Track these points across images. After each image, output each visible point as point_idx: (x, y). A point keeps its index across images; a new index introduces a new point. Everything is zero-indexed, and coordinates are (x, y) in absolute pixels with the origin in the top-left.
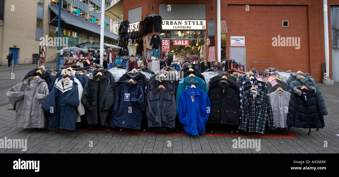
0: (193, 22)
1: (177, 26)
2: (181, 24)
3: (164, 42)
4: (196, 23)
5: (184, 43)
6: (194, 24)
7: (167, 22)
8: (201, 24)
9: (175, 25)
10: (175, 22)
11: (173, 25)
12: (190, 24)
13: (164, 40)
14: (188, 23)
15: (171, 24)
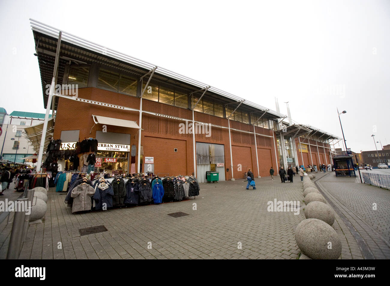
0: (121, 146)
1: (109, 148)
2: (112, 147)
3: (98, 159)
4: (123, 147)
5: (113, 160)
6: (122, 148)
7: (101, 144)
8: (127, 148)
9: (108, 147)
10: (108, 145)
11: (106, 147)
12: (119, 147)
13: (97, 158)
14: (118, 146)
15: (105, 147)
